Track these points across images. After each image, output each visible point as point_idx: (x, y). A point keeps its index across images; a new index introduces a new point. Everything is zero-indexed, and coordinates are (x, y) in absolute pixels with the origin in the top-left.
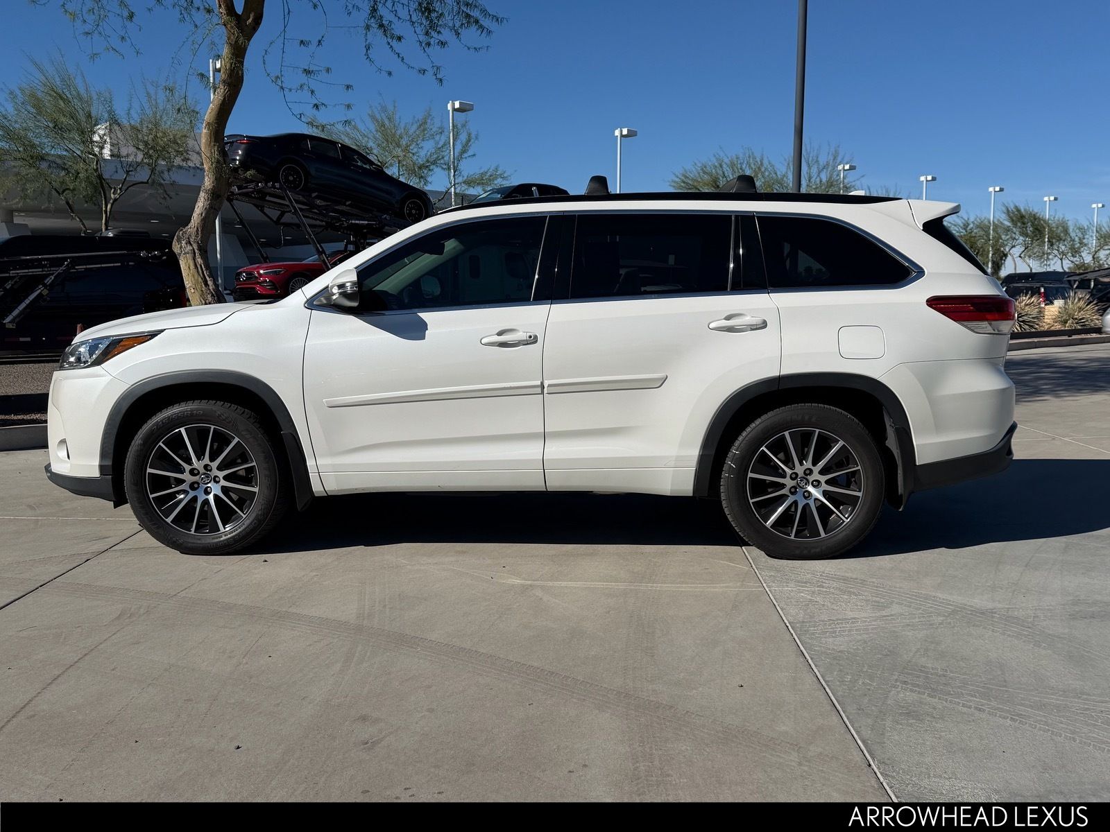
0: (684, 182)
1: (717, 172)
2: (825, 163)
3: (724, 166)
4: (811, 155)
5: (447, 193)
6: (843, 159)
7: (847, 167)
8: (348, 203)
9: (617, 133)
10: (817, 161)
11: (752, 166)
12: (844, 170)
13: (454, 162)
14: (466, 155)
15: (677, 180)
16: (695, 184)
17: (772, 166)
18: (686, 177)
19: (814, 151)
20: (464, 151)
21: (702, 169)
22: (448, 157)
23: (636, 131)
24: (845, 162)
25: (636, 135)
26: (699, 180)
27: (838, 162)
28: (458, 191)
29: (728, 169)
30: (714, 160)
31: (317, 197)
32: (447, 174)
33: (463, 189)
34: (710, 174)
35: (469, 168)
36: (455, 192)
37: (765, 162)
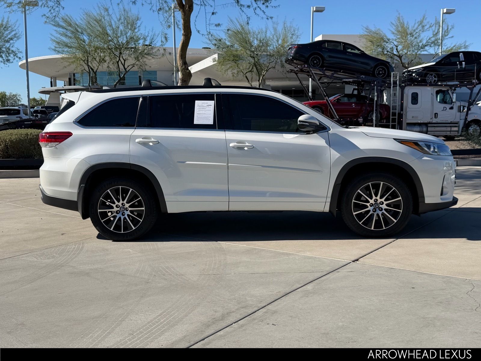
8: (342, 71)
31: (325, 70)
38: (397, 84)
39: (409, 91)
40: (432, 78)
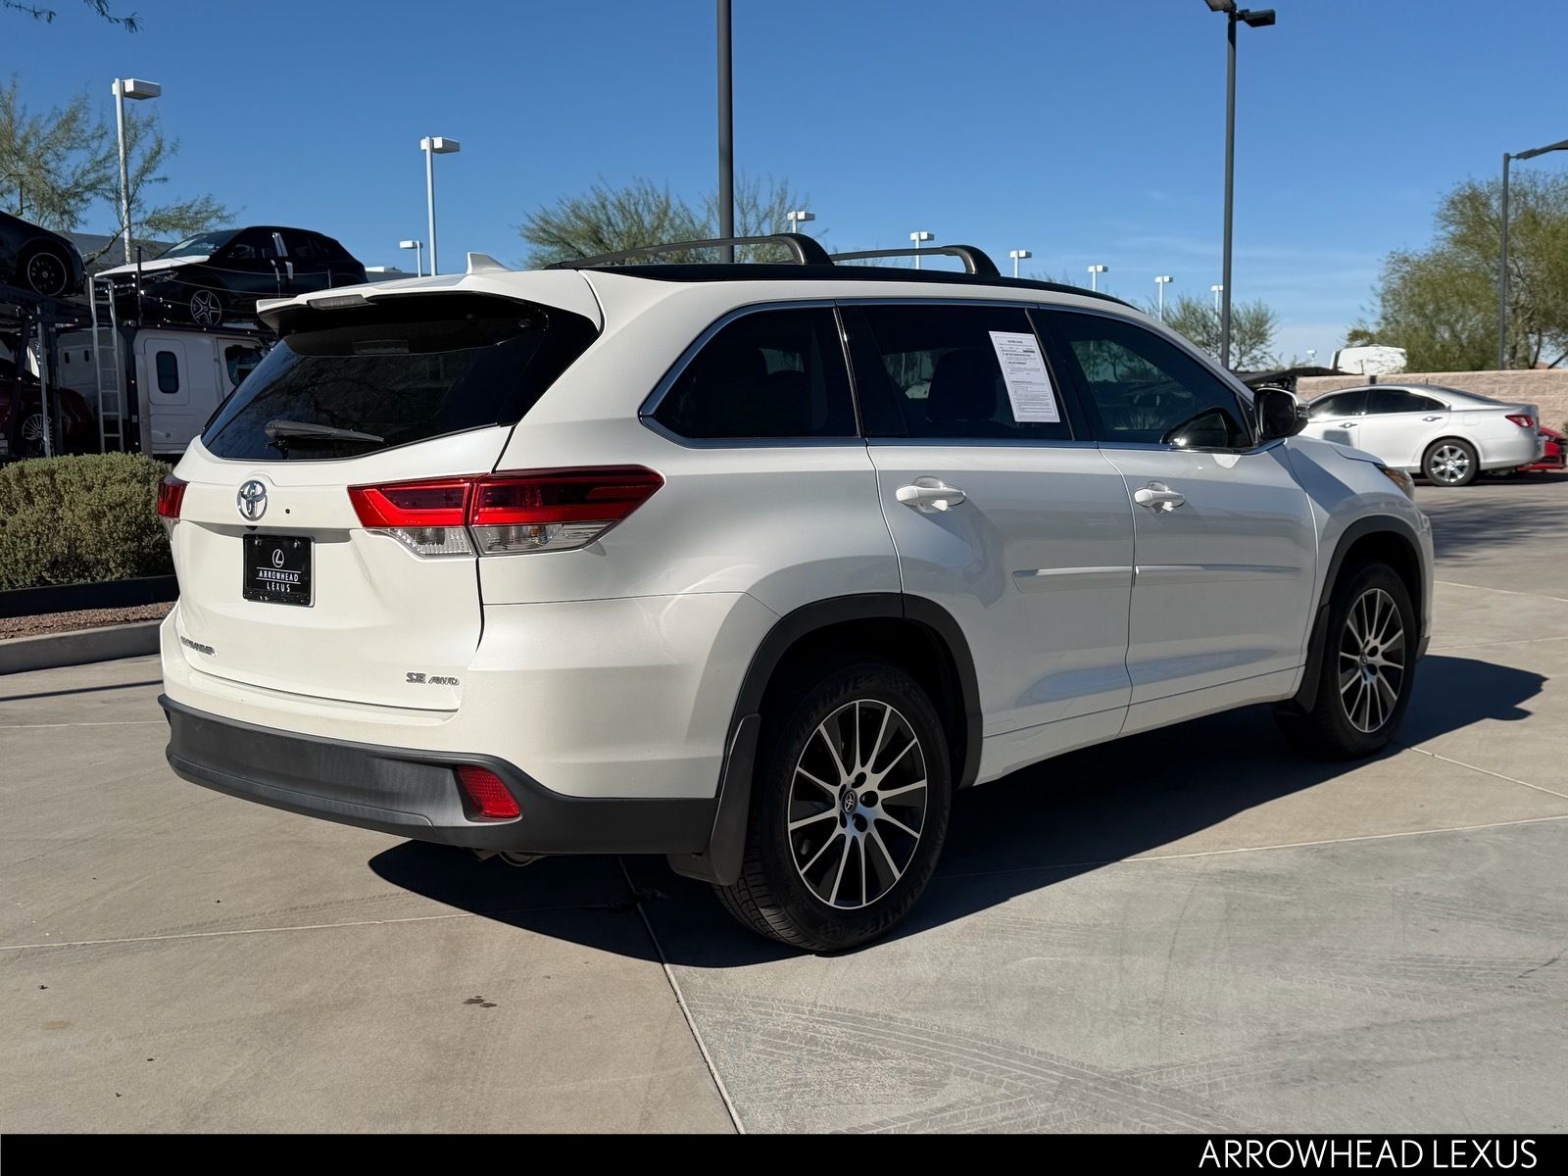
0: (544, 231)
1: (597, 217)
2: (767, 208)
3: (609, 207)
4: (746, 195)
5: (116, 239)
6: (794, 202)
7: (801, 216)
9: (425, 144)
10: (755, 205)
11: (653, 208)
12: (798, 221)
13: (126, 187)
14: (149, 177)
15: (532, 226)
16: (563, 235)
17: (686, 210)
18: (547, 222)
19: (749, 188)
20: (144, 171)
21: (573, 211)
22: (115, 177)
23: (458, 144)
24: (797, 207)
25: (458, 150)
26: (570, 229)
27: (787, 206)
28: (136, 236)
29: (616, 212)
30: (590, 194)
32: (114, 207)
33: (145, 233)
34: (588, 221)
35: (155, 198)
36: (131, 241)
37: (674, 202)
38: (111, 321)
39: (150, 344)
40: (207, 305)
